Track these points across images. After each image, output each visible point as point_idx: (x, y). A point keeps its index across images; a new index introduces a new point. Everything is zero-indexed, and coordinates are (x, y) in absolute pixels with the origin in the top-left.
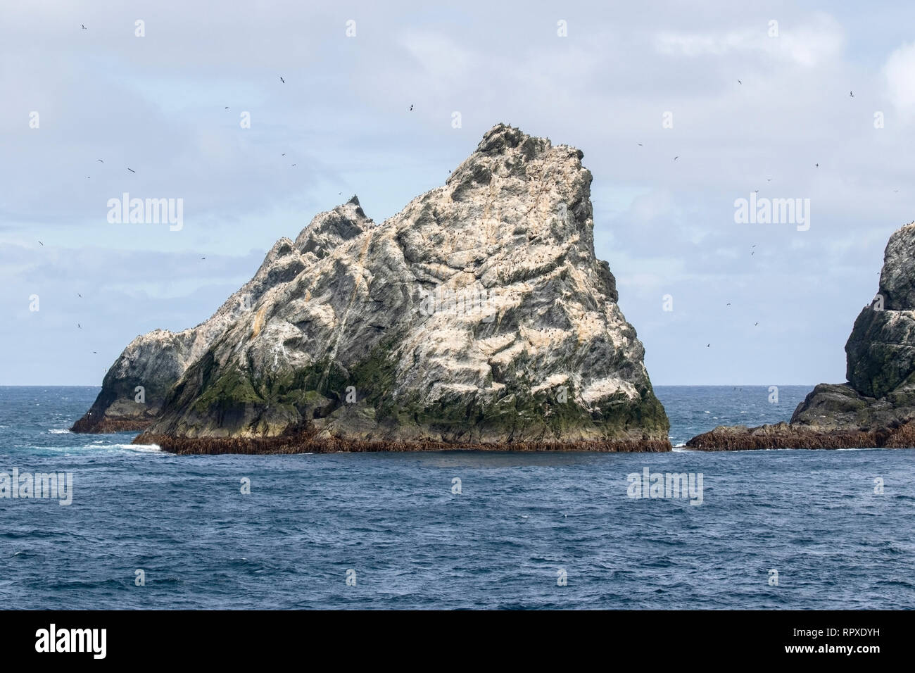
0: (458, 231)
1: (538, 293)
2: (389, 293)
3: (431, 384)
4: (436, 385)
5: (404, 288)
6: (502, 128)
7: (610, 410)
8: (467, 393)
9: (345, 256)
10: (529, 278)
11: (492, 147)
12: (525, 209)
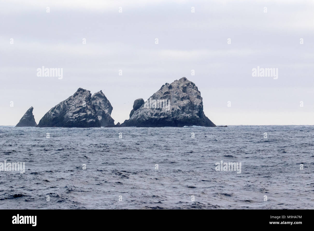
0: (73, 101)
1: (82, 109)
2: (65, 109)
4: (68, 120)
5: (67, 108)
6: (80, 88)
7: (91, 122)
8: (72, 121)
10: (81, 107)
11: (79, 91)
12: (82, 98)
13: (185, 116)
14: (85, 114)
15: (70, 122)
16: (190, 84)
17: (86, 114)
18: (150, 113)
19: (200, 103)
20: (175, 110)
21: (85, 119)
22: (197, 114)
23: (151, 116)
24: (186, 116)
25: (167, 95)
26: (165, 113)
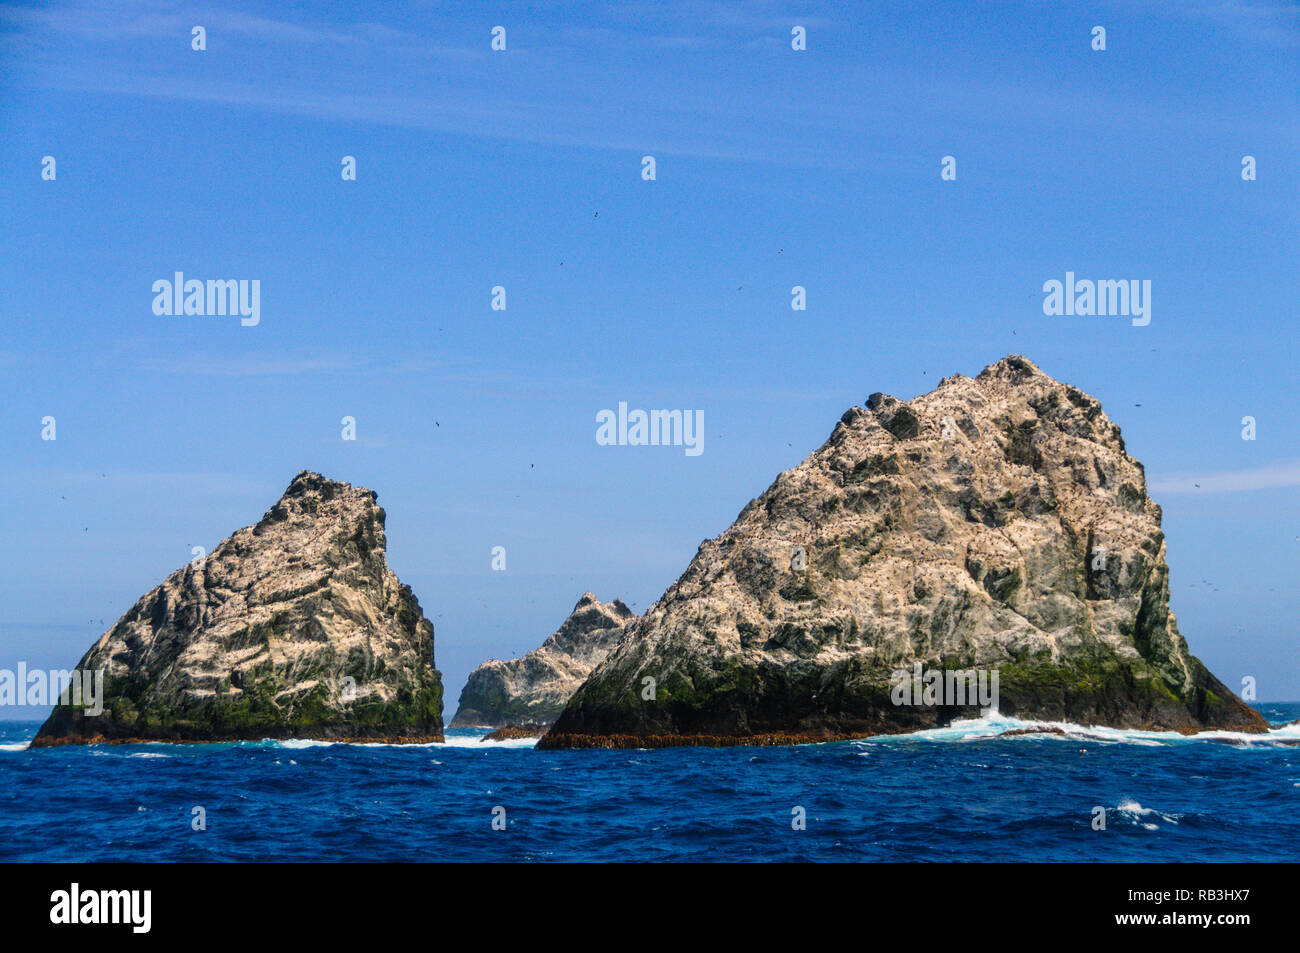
0: (248, 561)
1: (297, 611)
2: (187, 614)
3: (180, 690)
4: (183, 691)
5: (198, 611)
6: (304, 474)
7: (362, 710)
8: (206, 697)
9: (168, 584)
10: (289, 599)
11: (295, 489)
12: (306, 541)
13: (1026, 648)
14: (310, 647)
15: (189, 706)
16: (1066, 404)
17: (320, 652)
18: (740, 628)
19: (1146, 546)
20: (936, 599)
21: (309, 684)
22: (1124, 630)
23: (739, 650)
24: (1034, 649)
25: (875, 479)
26: (854, 629)
